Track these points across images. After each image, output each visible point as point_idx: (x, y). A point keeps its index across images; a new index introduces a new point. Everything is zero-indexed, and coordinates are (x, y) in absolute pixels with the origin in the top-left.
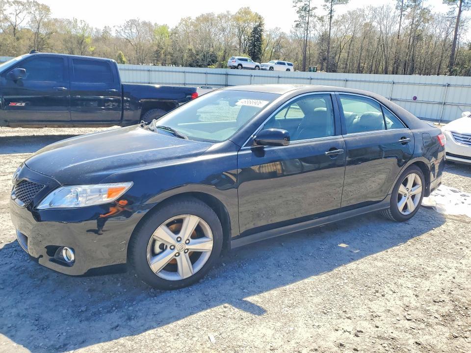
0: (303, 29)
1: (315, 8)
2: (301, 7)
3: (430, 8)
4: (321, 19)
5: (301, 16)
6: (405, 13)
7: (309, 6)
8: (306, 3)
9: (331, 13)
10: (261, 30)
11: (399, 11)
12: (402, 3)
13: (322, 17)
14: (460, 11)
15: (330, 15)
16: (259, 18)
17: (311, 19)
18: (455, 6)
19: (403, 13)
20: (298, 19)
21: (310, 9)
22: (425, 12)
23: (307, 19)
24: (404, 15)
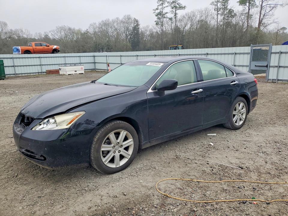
0: (160, 26)
1: (167, 13)
2: (158, 13)
3: (232, 9)
4: (171, 19)
5: (159, 18)
6: (219, 12)
7: (162, 12)
8: (161, 10)
9: (175, 15)
10: (139, 28)
11: (216, 11)
12: (217, 6)
13: (171, 18)
14: (249, 9)
15: (175, 16)
16: (137, 21)
17: (165, 19)
18: (246, 6)
19: (218, 13)
20: (156, 20)
21: (164, 13)
22: (231, 11)
23: (162, 19)
24: (219, 13)
